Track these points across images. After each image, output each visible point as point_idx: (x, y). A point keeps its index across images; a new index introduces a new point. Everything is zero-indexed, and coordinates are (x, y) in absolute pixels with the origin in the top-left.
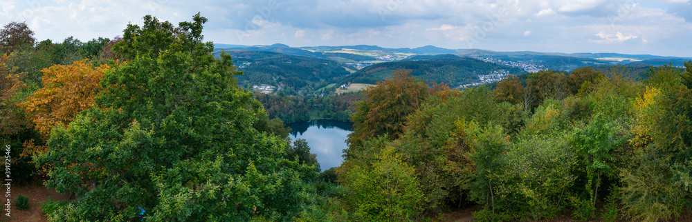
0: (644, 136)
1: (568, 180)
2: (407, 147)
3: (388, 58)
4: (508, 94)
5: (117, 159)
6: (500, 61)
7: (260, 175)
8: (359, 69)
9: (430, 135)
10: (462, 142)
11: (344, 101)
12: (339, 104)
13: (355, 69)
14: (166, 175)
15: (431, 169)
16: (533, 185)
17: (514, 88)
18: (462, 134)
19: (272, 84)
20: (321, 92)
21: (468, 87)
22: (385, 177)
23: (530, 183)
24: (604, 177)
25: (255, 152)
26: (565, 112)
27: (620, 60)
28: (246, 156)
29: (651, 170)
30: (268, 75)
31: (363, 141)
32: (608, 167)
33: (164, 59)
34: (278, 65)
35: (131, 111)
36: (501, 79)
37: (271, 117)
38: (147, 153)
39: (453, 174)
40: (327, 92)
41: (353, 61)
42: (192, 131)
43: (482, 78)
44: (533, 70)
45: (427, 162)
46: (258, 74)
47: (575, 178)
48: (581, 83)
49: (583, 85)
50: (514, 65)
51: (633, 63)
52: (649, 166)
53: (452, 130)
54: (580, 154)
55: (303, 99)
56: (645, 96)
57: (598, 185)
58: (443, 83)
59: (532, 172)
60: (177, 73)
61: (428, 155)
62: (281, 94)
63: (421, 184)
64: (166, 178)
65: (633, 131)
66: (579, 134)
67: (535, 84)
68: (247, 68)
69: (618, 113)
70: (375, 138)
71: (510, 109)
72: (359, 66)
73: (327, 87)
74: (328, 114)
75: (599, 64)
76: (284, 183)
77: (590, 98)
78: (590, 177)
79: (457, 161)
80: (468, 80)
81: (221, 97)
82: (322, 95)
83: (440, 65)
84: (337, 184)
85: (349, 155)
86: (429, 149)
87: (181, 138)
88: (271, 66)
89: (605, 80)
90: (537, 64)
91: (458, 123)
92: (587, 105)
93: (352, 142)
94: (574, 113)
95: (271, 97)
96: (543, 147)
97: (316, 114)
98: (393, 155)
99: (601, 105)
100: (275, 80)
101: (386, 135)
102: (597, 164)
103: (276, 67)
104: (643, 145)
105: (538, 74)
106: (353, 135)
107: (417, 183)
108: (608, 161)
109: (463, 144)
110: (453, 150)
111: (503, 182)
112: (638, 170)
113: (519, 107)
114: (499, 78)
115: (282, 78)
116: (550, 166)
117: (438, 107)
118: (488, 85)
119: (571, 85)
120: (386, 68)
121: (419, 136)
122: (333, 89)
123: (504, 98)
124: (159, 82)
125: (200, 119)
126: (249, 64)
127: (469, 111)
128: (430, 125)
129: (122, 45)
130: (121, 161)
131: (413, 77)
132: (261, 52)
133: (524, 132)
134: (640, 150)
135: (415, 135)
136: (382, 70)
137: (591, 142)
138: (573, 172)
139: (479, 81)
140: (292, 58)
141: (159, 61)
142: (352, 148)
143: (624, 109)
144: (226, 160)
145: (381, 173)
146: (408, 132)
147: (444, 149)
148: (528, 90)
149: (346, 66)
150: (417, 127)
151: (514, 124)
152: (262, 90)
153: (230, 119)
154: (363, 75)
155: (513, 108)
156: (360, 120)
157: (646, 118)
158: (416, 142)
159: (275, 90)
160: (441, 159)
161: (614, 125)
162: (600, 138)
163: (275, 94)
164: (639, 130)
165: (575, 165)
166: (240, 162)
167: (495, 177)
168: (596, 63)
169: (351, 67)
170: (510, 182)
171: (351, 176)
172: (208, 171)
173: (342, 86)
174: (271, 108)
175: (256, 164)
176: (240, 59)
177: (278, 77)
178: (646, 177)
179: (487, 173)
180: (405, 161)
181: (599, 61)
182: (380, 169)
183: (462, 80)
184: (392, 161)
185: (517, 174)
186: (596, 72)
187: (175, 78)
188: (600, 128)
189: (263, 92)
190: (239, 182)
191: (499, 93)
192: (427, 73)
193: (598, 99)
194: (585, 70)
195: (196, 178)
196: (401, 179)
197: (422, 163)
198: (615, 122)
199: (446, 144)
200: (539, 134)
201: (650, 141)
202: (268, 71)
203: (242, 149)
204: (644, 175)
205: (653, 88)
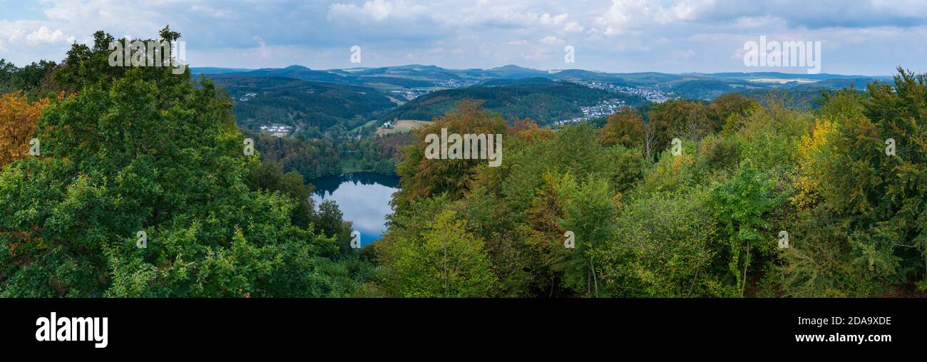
0: (812, 193)
1: (703, 256)
2: (474, 211)
3: (452, 84)
4: (623, 134)
5: (57, 225)
6: (611, 86)
7: (251, 249)
8: (410, 99)
9: (509, 193)
10: (553, 203)
11: (389, 145)
12: (382, 150)
13: (404, 100)
14: (123, 248)
15: (508, 243)
16: (652, 263)
17: (632, 126)
18: (553, 192)
19: (288, 123)
20: (357, 133)
21: (566, 124)
22: (441, 254)
23: (649, 262)
24: (756, 253)
25: (246, 218)
26: (702, 158)
27: (783, 81)
28: (233, 221)
29: (821, 240)
30: (281, 111)
31: (413, 202)
32: (761, 238)
33: (118, 91)
34: (295, 96)
35: (78, 161)
36: (613, 112)
37: (287, 170)
38: (96, 217)
39: (540, 249)
40: (365, 133)
41: (401, 87)
42: (158, 188)
43: (586, 111)
44: (659, 99)
45: (503, 233)
46: (266, 109)
47: (714, 254)
48: (726, 116)
49: (729, 119)
50: (631, 91)
51: (801, 86)
52: (819, 236)
53: (539, 186)
54: (721, 219)
55: (331, 144)
56: (816, 134)
57: (747, 263)
58: (528, 118)
59: (651, 246)
60: (136, 109)
61: (505, 223)
62: (301, 138)
63: (494, 263)
64: (122, 252)
65: (796, 185)
66: (718, 190)
67: (661, 118)
68: (251, 102)
69: (776, 159)
70: (428, 199)
71: (624, 155)
72: (411, 95)
73: (365, 126)
74: (368, 164)
75: (753, 88)
76: (286, 260)
77: (738, 137)
78: (735, 250)
79: (546, 230)
80: (566, 114)
81: (201, 142)
82: (359, 137)
83: (527, 93)
84: (375, 264)
85: (394, 223)
86: (505, 213)
87: (144, 197)
88: (285, 97)
89: (760, 111)
90: (665, 90)
91: (547, 176)
92: (732, 148)
93: (398, 204)
94: (715, 160)
95: (286, 142)
96: (668, 209)
97: (352, 165)
98: (454, 222)
99: (753, 147)
100: (291, 117)
101: (444, 195)
102: (745, 233)
103: (293, 99)
104: (811, 206)
105: (665, 105)
106: (401, 193)
107: (488, 263)
108: (761, 229)
109: (553, 205)
110: (540, 215)
111: (611, 261)
112: (805, 242)
113: (637, 152)
114: (610, 112)
115: (302, 114)
116: (678, 237)
117: (520, 153)
118: (594, 121)
119: (713, 118)
120: (448, 97)
121: (492, 195)
122: (373, 128)
123: (617, 140)
124: (112, 121)
125: (170, 172)
126: (254, 95)
127: (563, 159)
128: (508, 180)
129: (65, 72)
130: (62, 228)
131: (485, 110)
132: (271, 78)
133: (640, 189)
134: (807, 212)
135: (487, 193)
136: (444, 101)
137: (736, 202)
138: (710, 245)
139: (582, 115)
140: (314, 86)
141: (112, 94)
142: (399, 212)
143: (785, 153)
144: (206, 227)
145: (435, 249)
146: (477, 189)
147: (529, 214)
148: (649, 128)
149: (392, 96)
150: (490, 182)
151: (629, 177)
152: (273, 132)
153: (211, 171)
154: (415, 108)
155: (628, 153)
156: (409, 173)
157: (814, 166)
158: (487, 204)
159: (292, 132)
160: (523, 228)
161: (770, 176)
162: (748, 196)
163: (292, 137)
164: (804, 182)
165: (712, 235)
166: (224, 230)
167: (599, 254)
168: (748, 87)
169: (399, 97)
170: (620, 261)
171: (394, 253)
172: (179, 243)
173: (386, 124)
174: (287, 158)
175: (246, 233)
176: (242, 89)
177: (295, 113)
178: (815, 252)
179: (587, 248)
180: (471, 231)
181: (753, 84)
182: (435, 242)
183: (557, 114)
184: (452, 230)
185: (631, 250)
186: (747, 100)
187: (134, 116)
188: (748, 180)
189: (275, 134)
190: (221, 256)
191: (609, 133)
192: (507, 105)
193: (749, 139)
194: (732, 97)
195: (164, 252)
196: (465, 256)
197: (495, 234)
198: (771, 172)
199: (531, 206)
200: (661, 191)
201: (821, 199)
202: (280, 104)
203: (227, 213)
204: (812, 249)
205: (826, 122)
